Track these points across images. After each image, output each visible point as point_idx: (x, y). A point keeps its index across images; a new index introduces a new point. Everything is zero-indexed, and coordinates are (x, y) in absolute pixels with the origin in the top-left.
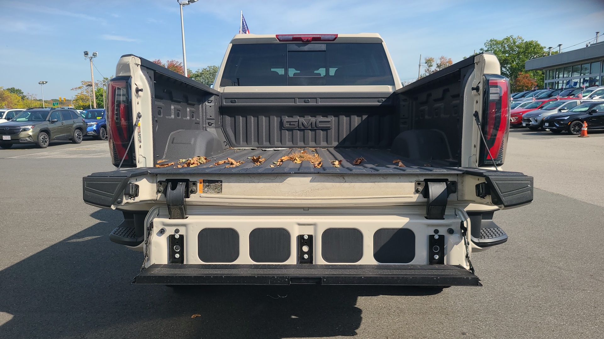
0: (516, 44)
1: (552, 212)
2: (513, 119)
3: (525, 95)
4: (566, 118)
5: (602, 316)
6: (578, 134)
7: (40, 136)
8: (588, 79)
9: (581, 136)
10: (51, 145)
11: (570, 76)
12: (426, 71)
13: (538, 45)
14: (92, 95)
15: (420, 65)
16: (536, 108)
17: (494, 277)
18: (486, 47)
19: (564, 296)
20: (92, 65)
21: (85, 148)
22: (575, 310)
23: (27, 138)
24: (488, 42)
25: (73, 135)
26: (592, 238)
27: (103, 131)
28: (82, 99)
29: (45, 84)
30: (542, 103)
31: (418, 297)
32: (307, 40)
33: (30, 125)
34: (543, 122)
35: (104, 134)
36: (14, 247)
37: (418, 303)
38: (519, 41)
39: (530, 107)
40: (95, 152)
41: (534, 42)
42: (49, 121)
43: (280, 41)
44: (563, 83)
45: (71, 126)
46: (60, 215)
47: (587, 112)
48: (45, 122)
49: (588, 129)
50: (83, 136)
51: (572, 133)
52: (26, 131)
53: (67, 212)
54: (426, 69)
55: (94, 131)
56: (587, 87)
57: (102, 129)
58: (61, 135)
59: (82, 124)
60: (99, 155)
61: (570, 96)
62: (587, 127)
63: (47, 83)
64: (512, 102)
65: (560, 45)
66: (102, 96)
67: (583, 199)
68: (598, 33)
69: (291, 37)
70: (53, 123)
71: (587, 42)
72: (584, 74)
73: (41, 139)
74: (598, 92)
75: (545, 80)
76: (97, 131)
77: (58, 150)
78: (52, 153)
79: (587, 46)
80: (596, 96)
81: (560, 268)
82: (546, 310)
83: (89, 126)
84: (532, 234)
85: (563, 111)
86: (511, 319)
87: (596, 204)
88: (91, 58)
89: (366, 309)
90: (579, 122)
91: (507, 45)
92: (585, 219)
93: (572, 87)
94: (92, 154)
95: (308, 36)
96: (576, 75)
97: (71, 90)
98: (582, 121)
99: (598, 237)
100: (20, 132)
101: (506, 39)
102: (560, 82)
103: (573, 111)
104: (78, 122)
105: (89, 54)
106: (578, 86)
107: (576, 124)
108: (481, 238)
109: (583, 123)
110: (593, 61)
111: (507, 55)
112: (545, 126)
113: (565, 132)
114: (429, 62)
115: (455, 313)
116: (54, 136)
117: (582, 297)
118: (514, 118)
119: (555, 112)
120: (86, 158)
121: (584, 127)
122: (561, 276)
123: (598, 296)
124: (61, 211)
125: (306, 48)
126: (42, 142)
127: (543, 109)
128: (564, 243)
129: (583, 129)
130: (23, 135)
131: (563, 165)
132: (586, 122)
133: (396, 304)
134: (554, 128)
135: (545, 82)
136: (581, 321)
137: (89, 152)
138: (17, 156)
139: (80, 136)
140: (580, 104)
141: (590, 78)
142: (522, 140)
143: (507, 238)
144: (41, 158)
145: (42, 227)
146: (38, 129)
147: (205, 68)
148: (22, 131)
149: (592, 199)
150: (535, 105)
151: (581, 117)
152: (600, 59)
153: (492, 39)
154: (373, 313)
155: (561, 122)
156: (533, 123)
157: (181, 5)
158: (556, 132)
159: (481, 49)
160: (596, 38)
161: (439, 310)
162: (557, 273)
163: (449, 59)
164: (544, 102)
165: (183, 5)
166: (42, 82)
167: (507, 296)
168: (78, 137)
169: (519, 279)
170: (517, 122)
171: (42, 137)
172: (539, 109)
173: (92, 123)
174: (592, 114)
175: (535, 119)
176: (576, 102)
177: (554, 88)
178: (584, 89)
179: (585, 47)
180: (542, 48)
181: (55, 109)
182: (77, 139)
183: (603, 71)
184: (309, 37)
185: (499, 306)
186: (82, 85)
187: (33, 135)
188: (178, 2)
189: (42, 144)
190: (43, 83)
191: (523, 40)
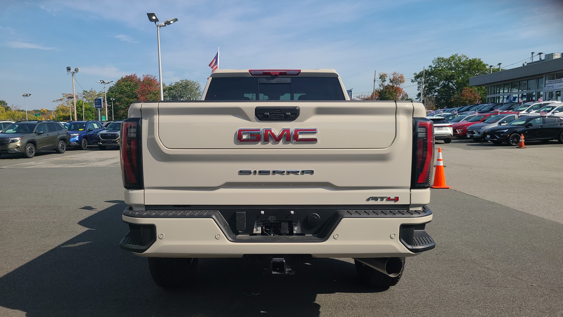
0: (461, 61)
1: (486, 219)
2: (459, 132)
3: (469, 109)
4: (505, 131)
5: (518, 309)
6: (517, 146)
7: (27, 146)
8: (525, 94)
9: (519, 147)
10: (37, 154)
11: (510, 92)
12: (380, 86)
13: (481, 63)
14: (72, 106)
15: (375, 80)
16: (479, 121)
17: (433, 276)
18: (434, 64)
19: (489, 293)
20: (73, 79)
21: (69, 158)
22: (497, 304)
23: (15, 149)
24: (436, 60)
25: (57, 145)
26: (518, 242)
27: (84, 142)
28: (63, 110)
29: (29, 96)
30: (484, 117)
31: (369, 294)
32: (275, 75)
33: (18, 137)
34: (485, 134)
35: (86, 145)
36: (20, 252)
37: (368, 299)
38: (463, 59)
39: (474, 120)
40: (78, 162)
41: (477, 60)
42: (36, 133)
43: (252, 75)
44: (503, 98)
45: (55, 137)
46: (56, 223)
47: (524, 125)
48: (32, 134)
49: (525, 141)
50: (66, 147)
51: (511, 144)
52: (15, 142)
53: (62, 220)
54: (380, 84)
55: (77, 141)
56: (524, 102)
57: (84, 140)
58: (46, 146)
59: (66, 135)
60: (83, 165)
61: (510, 110)
62: (524, 139)
63: (31, 95)
64: (457, 115)
65: (500, 64)
66: (81, 107)
67: (515, 207)
68: (533, 53)
69: (262, 72)
70: (39, 135)
71: (524, 62)
72: (522, 90)
73: (28, 149)
74: (534, 107)
75: (488, 95)
76: (79, 142)
77: (44, 160)
78: (39, 163)
79: (524, 65)
80: (532, 110)
81: (488, 269)
82: (473, 304)
83: (72, 137)
84: (468, 239)
85: (502, 124)
86: (444, 311)
87: (525, 211)
88: (74, 73)
89: (326, 304)
90: (517, 134)
91: (453, 63)
92: (514, 225)
93: (511, 102)
94: (76, 164)
95: (276, 71)
96: (515, 90)
97: (53, 102)
98: (520, 133)
99: (523, 241)
100: (9, 143)
101: (452, 57)
102: (501, 97)
103: (512, 124)
104: (62, 134)
105: (71, 69)
106: (516, 101)
107: (514, 136)
108: (414, 246)
109: (521, 135)
110: (530, 78)
111: (453, 71)
112: (487, 138)
113: (505, 143)
114: (383, 77)
115: (399, 307)
116: (40, 147)
117: (504, 293)
118: (459, 130)
119: (495, 125)
120: (71, 168)
121: (521, 139)
122: (488, 275)
123: (517, 292)
124: (56, 219)
125: (274, 81)
126: (29, 153)
127: (485, 122)
128: (495, 247)
129: (521, 141)
130: (11, 146)
131: (501, 175)
132: (523, 135)
133: (350, 300)
134: (495, 139)
135: (488, 96)
136: (500, 313)
137: (73, 162)
138: (7, 166)
139: (64, 146)
140: (517, 118)
141: (527, 93)
142: (467, 151)
143: (435, 245)
144: (29, 167)
145: (41, 234)
146: (26, 141)
147: (178, 82)
148: (11, 142)
149: (523, 206)
150: (478, 118)
151: (518, 130)
152: (536, 77)
153: (439, 57)
154: (332, 308)
155: (501, 135)
156: (476, 135)
157: (158, 27)
158: (498, 143)
159: (430, 66)
160: (531, 58)
161: (386, 305)
162: (486, 273)
163: (401, 75)
164: (485, 116)
165: (160, 26)
166: (25, 95)
167: (442, 293)
168: (61, 147)
169: (453, 278)
170: (463, 133)
171: (29, 147)
172: (482, 122)
173: (75, 134)
174: (528, 128)
175: (478, 131)
176: (514, 116)
177: (495, 103)
178: (522, 104)
179: (522, 66)
180: (484, 66)
181: (41, 121)
182: (61, 149)
183: (539, 88)
184: (277, 73)
185: (435, 301)
186: (63, 98)
187: (20, 146)
188: (155, 24)
189: (29, 154)
190: (27, 96)
191: (468, 58)
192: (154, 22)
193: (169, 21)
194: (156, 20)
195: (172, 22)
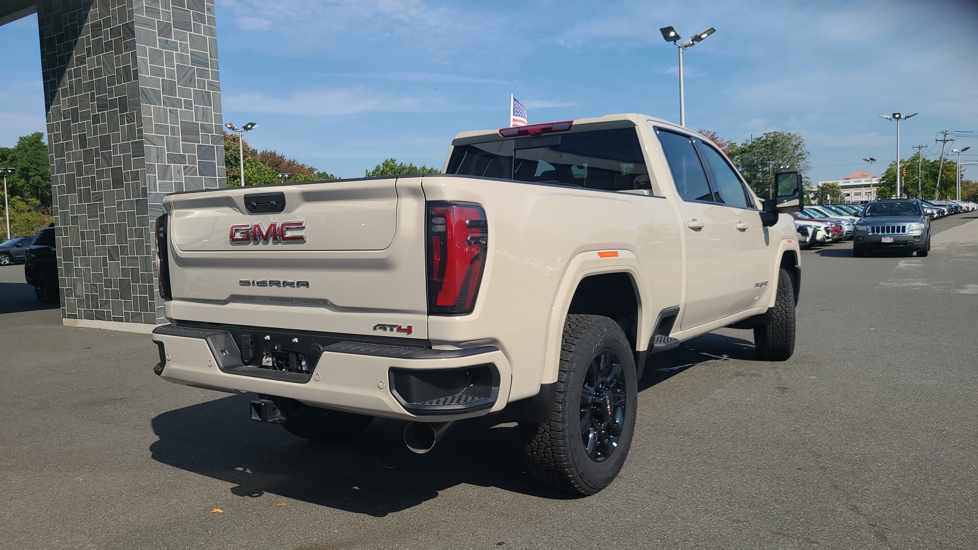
32: (535, 133)
43: (504, 136)
147: (758, 137)
157: (682, 49)
165: (685, 47)
188: (675, 44)
192: (673, 42)
193: (699, 35)
194: (677, 37)
195: (704, 36)
